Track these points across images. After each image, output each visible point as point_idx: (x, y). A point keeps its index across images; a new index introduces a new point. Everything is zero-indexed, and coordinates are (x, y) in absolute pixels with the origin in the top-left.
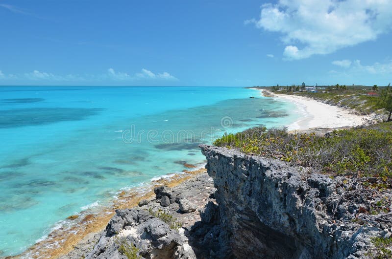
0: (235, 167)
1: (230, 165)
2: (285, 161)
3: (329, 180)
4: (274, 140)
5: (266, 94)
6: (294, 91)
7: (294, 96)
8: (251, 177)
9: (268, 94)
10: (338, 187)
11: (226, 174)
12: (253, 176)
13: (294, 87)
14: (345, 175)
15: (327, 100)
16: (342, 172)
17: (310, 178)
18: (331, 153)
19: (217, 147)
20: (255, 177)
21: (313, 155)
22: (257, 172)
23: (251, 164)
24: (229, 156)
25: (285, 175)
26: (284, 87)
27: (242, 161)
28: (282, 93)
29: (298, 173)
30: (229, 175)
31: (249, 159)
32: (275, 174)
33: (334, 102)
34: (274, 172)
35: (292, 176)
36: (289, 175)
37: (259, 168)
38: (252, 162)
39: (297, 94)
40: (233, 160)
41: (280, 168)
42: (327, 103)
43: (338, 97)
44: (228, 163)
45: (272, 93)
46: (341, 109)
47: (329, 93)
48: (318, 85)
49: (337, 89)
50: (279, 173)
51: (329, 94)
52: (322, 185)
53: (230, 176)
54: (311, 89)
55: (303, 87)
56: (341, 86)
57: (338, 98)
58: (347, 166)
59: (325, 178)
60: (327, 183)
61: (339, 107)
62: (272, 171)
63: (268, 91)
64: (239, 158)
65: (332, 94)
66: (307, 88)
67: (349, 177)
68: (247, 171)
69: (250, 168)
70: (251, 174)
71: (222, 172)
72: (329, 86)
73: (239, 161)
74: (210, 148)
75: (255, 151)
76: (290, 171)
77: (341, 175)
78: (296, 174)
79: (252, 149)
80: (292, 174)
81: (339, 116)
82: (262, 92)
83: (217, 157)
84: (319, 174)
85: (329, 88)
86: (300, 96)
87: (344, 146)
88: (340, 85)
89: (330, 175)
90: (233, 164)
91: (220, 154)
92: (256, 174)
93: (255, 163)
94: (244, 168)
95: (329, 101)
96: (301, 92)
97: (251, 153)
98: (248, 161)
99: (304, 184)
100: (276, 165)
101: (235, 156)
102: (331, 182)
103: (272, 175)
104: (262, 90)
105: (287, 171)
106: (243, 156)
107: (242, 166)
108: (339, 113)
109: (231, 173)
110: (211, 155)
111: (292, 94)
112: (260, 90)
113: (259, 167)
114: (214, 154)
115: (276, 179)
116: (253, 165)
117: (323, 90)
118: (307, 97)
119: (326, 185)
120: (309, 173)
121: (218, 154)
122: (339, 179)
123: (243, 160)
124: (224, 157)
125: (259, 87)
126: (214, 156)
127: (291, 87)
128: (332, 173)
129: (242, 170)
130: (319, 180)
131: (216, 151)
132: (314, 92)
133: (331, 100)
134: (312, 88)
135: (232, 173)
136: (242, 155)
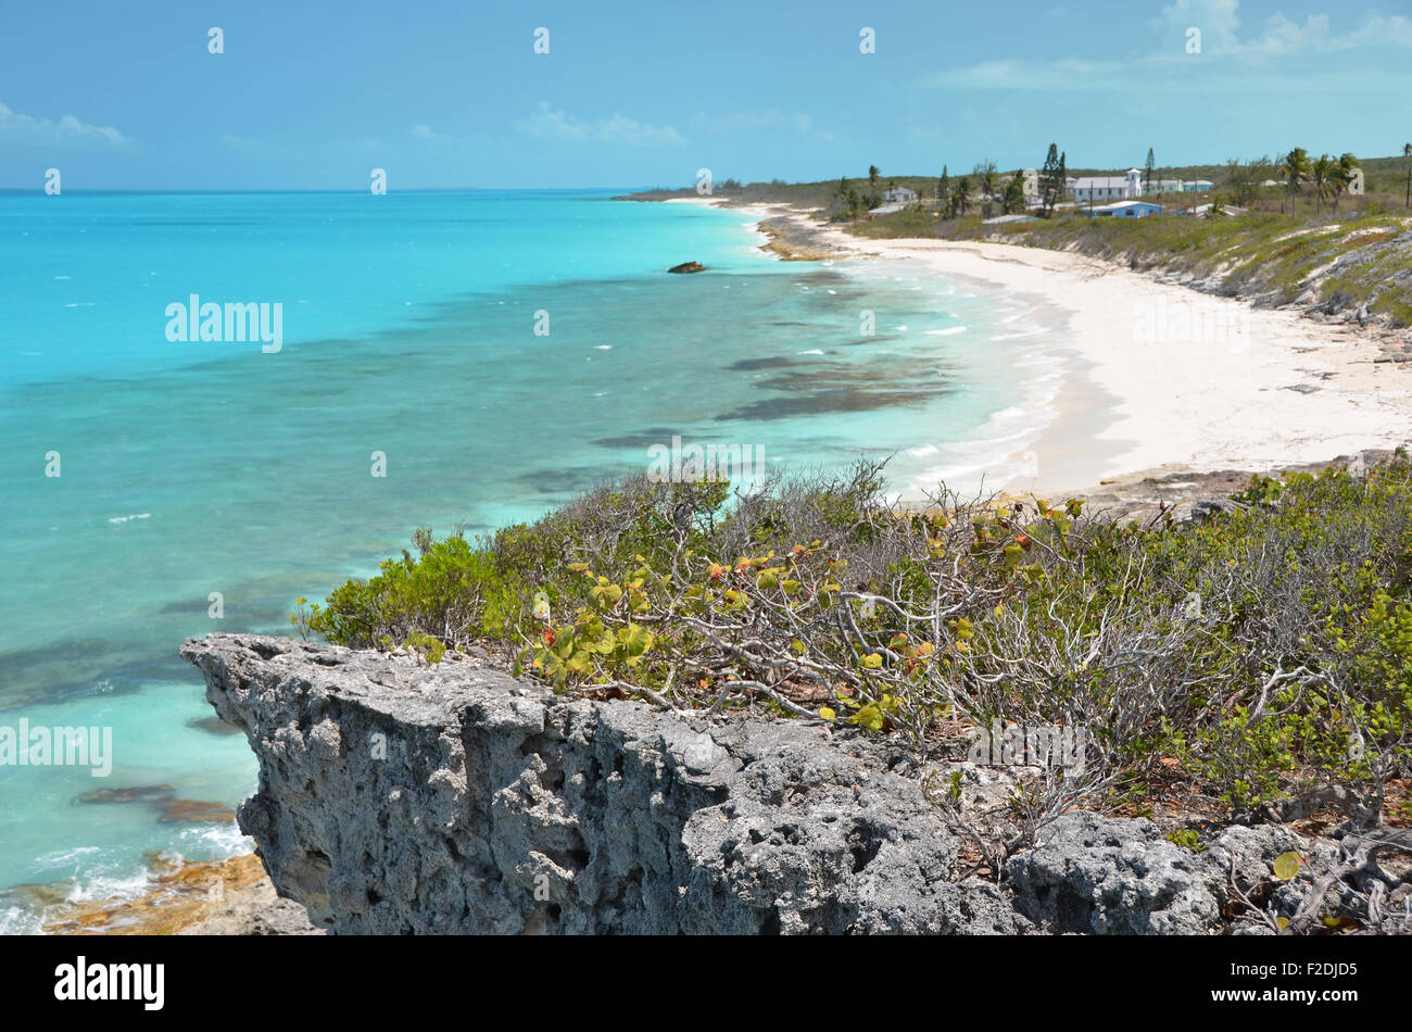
0: (470, 796)
1: (433, 791)
2: (848, 725)
3: (1163, 859)
4: (770, 573)
5: (784, 237)
6: (988, 213)
7: (992, 248)
8: (604, 878)
9: (804, 238)
10: (1240, 909)
11: (407, 860)
12: (620, 866)
13: (987, 180)
14: (1287, 817)
15: (1222, 272)
16: (1260, 788)
17: (1023, 854)
18: (1174, 641)
19: (340, 650)
20: (635, 876)
21: (1053, 665)
22: (647, 831)
23: (594, 773)
24: (424, 715)
25: (832, 838)
26: (919, 185)
27: (525, 750)
28: (908, 225)
29: (934, 819)
30: (427, 871)
31: (578, 734)
32: (756, 837)
33: (1272, 284)
34: (752, 817)
35: (886, 847)
36: (866, 841)
37: (657, 798)
38: (607, 752)
39: (1009, 231)
40: (457, 748)
41: (802, 785)
42: (1228, 291)
43: (1298, 244)
44: (419, 775)
45: (835, 234)
46: (1323, 331)
47: (1240, 218)
48: (1158, 164)
49: (1294, 189)
50: (787, 831)
51: (1242, 225)
52: (1112, 899)
53: (439, 877)
54: (1112, 195)
55: (1055, 176)
56: (1321, 166)
57: (1302, 253)
58: (1297, 746)
59: (1133, 848)
60: (1152, 885)
61: (1308, 314)
62: (730, 813)
63: (804, 220)
64: (505, 730)
65: (1261, 227)
66: (1084, 183)
67: (1315, 830)
68: (573, 830)
69: (594, 799)
70: (602, 855)
71: (377, 848)
72: (1233, 168)
73: (502, 752)
74: (277, 665)
75: (633, 661)
76: (876, 808)
77: (1259, 817)
78: (913, 825)
79: (607, 646)
80: (884, 832)
81: (1316, 382)
82: (762, 227)
83: (327, 730)
84: (1097, 818)
85: (1240, 183)
86: (1031, 244)
87: (1274, 583)
88: (1314, 154)
89: (1176, 818)
90: (459, 780)
91: (356, 706)
92: (636, 850)
93: (622, 761)
94: (549, 809)
95: (1241, 276)
96: (1040, 213)
97: (606, 682)
98: (573, 749)
99: (980, 905)
100: (772, 766)
101: (473, 714)
102: (1179, 875)
103: (729, 852)
104: (761, 211)
105: (847, 811)
106: (530, 706)
107: (524, 791)
108: (1309, 361)
109: (443, 856)
110: (281, 723)
111: (979, 234)
112: (743, 211)
113: (652, 786)
114: (307, 707)
115: (763, 876)
116: (614, 777)
117: (1196, 198)
118: (1084, 250)
119: (1145, 903)
120: (1016, 810)
121: (334, 707)
122: (1240, 843)
123: (533, 740)
124: (388, 724)
125: (732, 192)
126: (305, 724)
127: (964, 184)
128: (1193, 804)
129: (529, 820)
130: (1090, 862)
131: (324, 681)
132: (1130, 212)
133: (1253, 269)
134: (1117, 182)
135: (455, 855)
136: (523, 704)
